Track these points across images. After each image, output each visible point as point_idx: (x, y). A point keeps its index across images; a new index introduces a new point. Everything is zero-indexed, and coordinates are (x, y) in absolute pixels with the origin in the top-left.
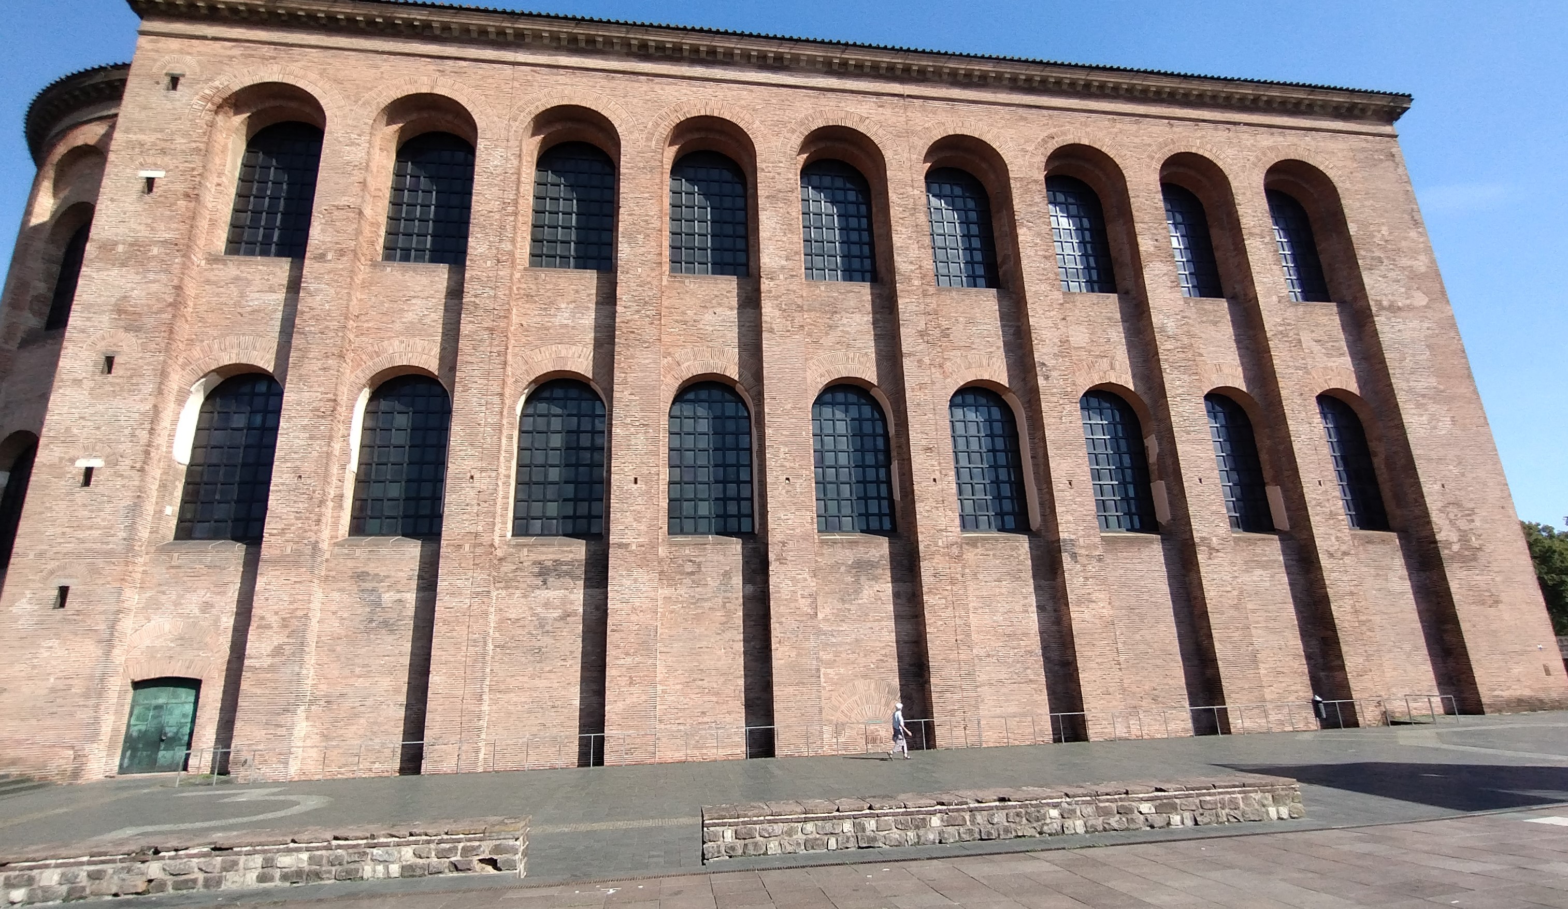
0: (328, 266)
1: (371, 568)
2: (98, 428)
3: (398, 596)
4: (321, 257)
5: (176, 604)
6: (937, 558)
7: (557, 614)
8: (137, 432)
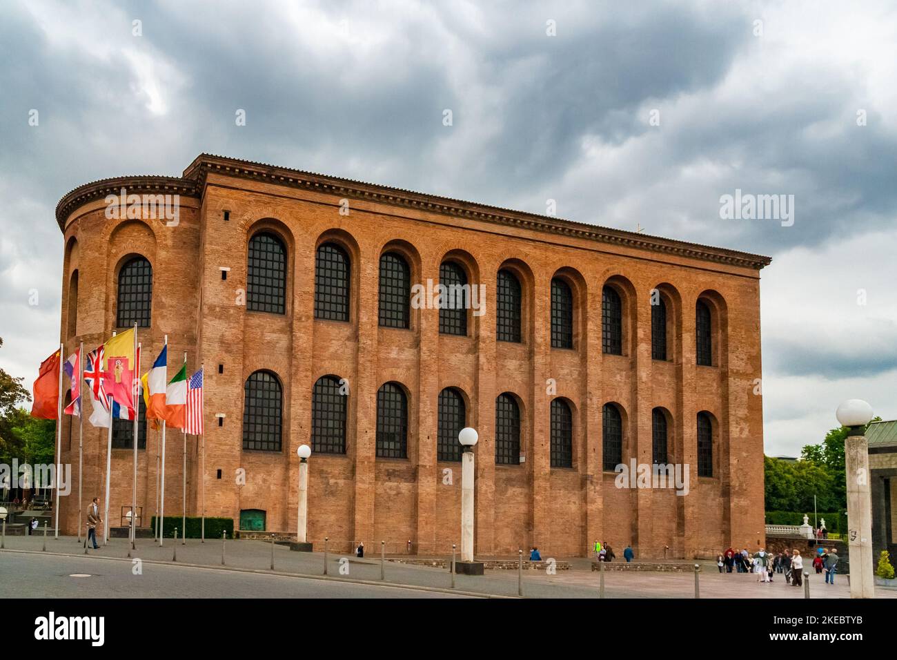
0: (303, 323)
1: (325, 468)
2: (222, 400)
3: (335, 481)
4: (300, 319)
5: (253, 479)
6: (541, 480)
7: (394, 492)
8: (237, 402)
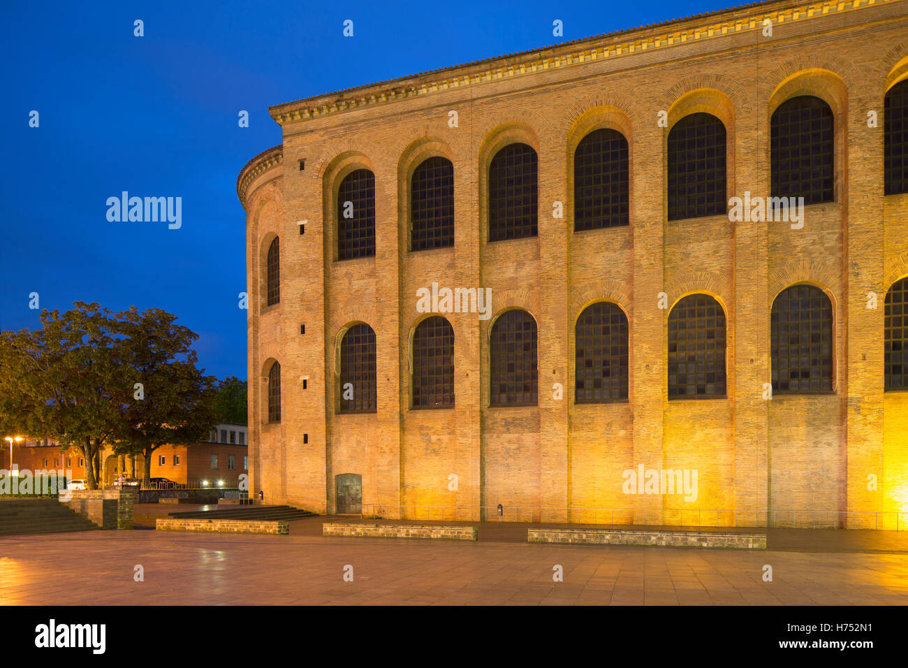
0: (387, 261)
1: (425, 423)
2: (305, 361)
3: (439, 437)
7: (514, 446)
